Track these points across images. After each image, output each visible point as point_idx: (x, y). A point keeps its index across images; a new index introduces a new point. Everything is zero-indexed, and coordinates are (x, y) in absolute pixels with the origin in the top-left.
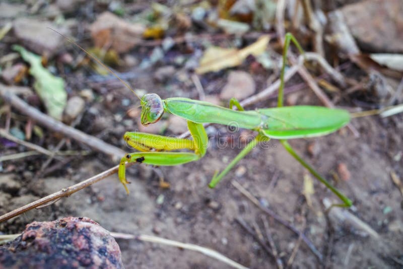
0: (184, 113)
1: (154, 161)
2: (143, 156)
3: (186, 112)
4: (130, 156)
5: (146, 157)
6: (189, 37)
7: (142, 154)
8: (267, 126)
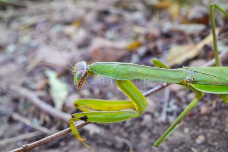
0: (106, 73)
1: (96, 119)
2: (86, 115)
3: (107, 72)
4: (74, 116)
5: (88, 116)
6: (160, 44)
7: (85, 113)
8: (194, 79)
